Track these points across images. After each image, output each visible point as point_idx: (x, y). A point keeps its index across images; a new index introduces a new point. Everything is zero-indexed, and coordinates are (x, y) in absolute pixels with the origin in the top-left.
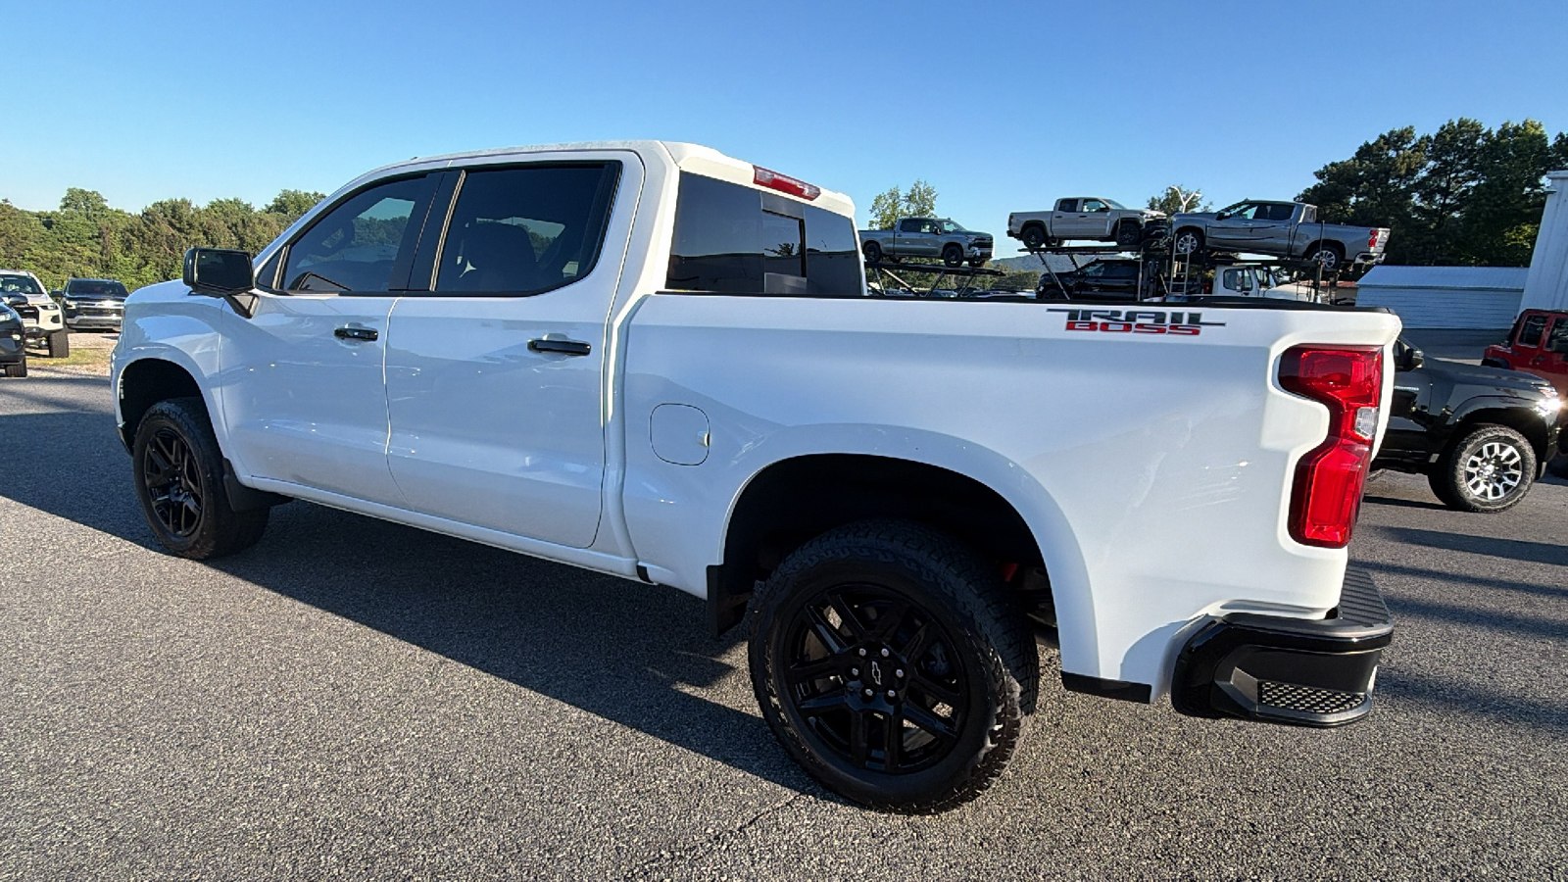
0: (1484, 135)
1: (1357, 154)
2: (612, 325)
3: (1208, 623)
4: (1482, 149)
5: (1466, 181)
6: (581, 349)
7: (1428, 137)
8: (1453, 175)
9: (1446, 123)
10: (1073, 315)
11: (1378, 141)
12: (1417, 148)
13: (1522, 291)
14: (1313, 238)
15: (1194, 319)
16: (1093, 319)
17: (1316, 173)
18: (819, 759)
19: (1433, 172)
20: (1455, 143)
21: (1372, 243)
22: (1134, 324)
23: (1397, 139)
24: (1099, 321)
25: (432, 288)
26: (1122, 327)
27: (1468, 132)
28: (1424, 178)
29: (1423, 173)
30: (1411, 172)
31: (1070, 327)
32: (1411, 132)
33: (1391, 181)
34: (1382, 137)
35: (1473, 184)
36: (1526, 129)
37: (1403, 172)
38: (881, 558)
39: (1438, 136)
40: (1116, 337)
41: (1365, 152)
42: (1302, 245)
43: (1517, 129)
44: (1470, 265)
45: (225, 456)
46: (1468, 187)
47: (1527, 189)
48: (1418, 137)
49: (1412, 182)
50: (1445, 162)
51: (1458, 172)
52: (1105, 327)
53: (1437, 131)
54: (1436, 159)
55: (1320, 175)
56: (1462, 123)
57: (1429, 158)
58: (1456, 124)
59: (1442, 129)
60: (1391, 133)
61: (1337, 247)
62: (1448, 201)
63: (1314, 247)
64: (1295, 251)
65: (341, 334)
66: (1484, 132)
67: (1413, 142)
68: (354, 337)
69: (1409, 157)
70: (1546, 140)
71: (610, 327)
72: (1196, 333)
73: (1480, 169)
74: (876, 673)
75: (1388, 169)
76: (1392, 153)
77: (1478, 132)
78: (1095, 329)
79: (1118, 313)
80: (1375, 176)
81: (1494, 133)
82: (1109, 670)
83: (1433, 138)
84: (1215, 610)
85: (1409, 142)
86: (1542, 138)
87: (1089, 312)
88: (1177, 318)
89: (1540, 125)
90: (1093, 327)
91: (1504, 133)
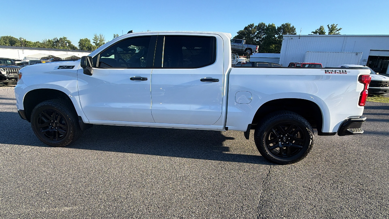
0: (266, 26)
1: (244, 29)
2: (225, 75)
3: (346, 120)
4: (266, 29)
5: (263, 35)
6: (216, 80)
7: (256, 26)
8: (261, 34)
9: (259, 23)
10: (326, 71)
11: (248, 26)
12: (255, 28)
13: (279, 58)
14: (246, 47)
15: (345, 71)
16: (329, 71)
17: (237, 32)
18: (274, 157)
19: (258, 33)
20: (261, 27)
21: (257, 49)
22: (336, 72)
23: (251, 26)
24: (330, 72)
25: (162, 67)
26: (334, 73)
27: (263, 25)
28: (256, 35)
29: (256, 33)
30: (254, 33)
31: (326, 73)
32: (253, 25)
33: (251, 35)
34: (249, 25)
35: (265, 36)
36: (272, 25)
37: (253, 33)
38: (290, 117)
39: (258, 26)
40: (333, 74)
41: (246, 28)
42: (244, 49)
43: (271, 25)
44: (265, 53)
45: (79, 115)
46: (264, 37)
47: (273, 38)
48: (255, 26)
49: (254, 35)
50: (260, 31)
51: (262, 33)
52: (331, 73)
53: (258, 24)
54: (258, 31)
55: (238, 33)
56: (262, 23)
57: (257, 31)
58: (261, 23)
59: (259, 24)
60: (250, 24)
61: (250, 49)
62: (261, 39)
63: (246, 49)
64: (243, 50)
65: (132, 79)
66: (266, 25)
67: (254, 27)
68: (141, 80)
69: (254, 30)
70: (276, 28)
71: (224, 75)
72: (346, 73)
73: (265, 33)
74: (285, 139)
75: (250, 32)
76: (250, 29)
77: (265, 25)
78: (330, 73)
79: (333, 70)
80: (248, 33)
81: (267, 26)
82: (331, 131)
83: (257, 26)
84: (347, 118)
85: (253, 27)
86: (275, 27)
87: (328, 70)
88: (343, 71)
89: (275, 25)
90: (329, 73)
91: (269, 26)
